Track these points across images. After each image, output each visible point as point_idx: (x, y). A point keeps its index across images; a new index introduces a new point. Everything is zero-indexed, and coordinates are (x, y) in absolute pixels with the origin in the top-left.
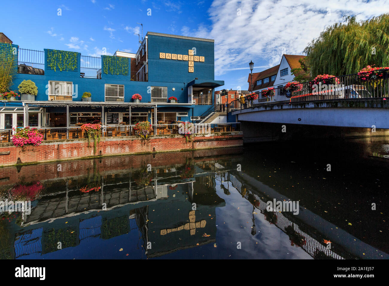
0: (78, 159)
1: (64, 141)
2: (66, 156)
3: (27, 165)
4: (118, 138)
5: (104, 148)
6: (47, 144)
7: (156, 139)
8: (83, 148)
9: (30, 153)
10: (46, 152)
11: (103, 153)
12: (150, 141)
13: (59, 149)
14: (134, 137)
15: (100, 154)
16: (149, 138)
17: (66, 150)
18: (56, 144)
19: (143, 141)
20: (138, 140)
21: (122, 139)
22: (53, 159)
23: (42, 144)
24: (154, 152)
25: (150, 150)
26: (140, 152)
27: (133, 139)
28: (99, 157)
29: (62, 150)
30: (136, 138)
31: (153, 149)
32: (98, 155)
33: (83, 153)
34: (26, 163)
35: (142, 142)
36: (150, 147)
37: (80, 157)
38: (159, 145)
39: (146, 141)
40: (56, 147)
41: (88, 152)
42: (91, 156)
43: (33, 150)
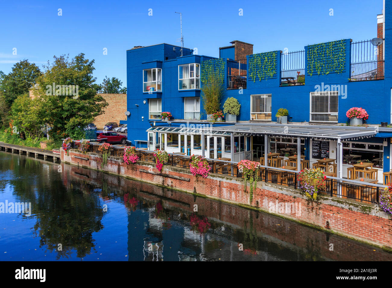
0: (236, 205)
1: (224, 178)
2: (226, 197)
3: (200, 196)
4: (276, 188)
5: (261, 198)
6: (212, 178)
7: (330, 205)
8: (240, 192)
9: (201, 184)
10: (211, 187)
11: (260, 205)
12: (321, 206)
13: (220, 186)
14: (297, 193)
15: (257, 205)
16: (319, 201)
17: (226, 189)
18: (219, 179)
19: (310, 204)
20: (303, 200)
21: (281, 192)
22: (216, 196)
23: (209, 177)
24: (328, 230)
25: (322, 224)
26: (305, 220)
27: (296, 195)
28: (255, 209)
29: (223, 188)
30: (299, 194)
31: (326, 224)
32: (255, 207)
33: (240, 198)
34: (199, 194)
35: (308, 204)
36: (321, 218)
37: (237, 203)
38: (336, 218)
39: (315, 204)
40: (218, 184)
41: (244, 198)
42: (248, 205)
43: (203, 182)
